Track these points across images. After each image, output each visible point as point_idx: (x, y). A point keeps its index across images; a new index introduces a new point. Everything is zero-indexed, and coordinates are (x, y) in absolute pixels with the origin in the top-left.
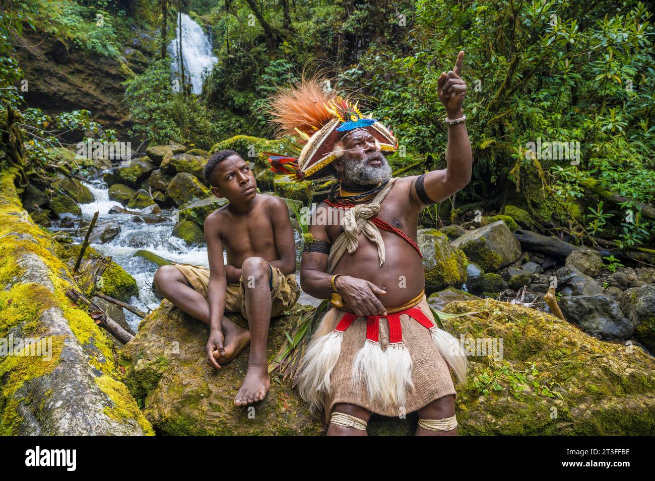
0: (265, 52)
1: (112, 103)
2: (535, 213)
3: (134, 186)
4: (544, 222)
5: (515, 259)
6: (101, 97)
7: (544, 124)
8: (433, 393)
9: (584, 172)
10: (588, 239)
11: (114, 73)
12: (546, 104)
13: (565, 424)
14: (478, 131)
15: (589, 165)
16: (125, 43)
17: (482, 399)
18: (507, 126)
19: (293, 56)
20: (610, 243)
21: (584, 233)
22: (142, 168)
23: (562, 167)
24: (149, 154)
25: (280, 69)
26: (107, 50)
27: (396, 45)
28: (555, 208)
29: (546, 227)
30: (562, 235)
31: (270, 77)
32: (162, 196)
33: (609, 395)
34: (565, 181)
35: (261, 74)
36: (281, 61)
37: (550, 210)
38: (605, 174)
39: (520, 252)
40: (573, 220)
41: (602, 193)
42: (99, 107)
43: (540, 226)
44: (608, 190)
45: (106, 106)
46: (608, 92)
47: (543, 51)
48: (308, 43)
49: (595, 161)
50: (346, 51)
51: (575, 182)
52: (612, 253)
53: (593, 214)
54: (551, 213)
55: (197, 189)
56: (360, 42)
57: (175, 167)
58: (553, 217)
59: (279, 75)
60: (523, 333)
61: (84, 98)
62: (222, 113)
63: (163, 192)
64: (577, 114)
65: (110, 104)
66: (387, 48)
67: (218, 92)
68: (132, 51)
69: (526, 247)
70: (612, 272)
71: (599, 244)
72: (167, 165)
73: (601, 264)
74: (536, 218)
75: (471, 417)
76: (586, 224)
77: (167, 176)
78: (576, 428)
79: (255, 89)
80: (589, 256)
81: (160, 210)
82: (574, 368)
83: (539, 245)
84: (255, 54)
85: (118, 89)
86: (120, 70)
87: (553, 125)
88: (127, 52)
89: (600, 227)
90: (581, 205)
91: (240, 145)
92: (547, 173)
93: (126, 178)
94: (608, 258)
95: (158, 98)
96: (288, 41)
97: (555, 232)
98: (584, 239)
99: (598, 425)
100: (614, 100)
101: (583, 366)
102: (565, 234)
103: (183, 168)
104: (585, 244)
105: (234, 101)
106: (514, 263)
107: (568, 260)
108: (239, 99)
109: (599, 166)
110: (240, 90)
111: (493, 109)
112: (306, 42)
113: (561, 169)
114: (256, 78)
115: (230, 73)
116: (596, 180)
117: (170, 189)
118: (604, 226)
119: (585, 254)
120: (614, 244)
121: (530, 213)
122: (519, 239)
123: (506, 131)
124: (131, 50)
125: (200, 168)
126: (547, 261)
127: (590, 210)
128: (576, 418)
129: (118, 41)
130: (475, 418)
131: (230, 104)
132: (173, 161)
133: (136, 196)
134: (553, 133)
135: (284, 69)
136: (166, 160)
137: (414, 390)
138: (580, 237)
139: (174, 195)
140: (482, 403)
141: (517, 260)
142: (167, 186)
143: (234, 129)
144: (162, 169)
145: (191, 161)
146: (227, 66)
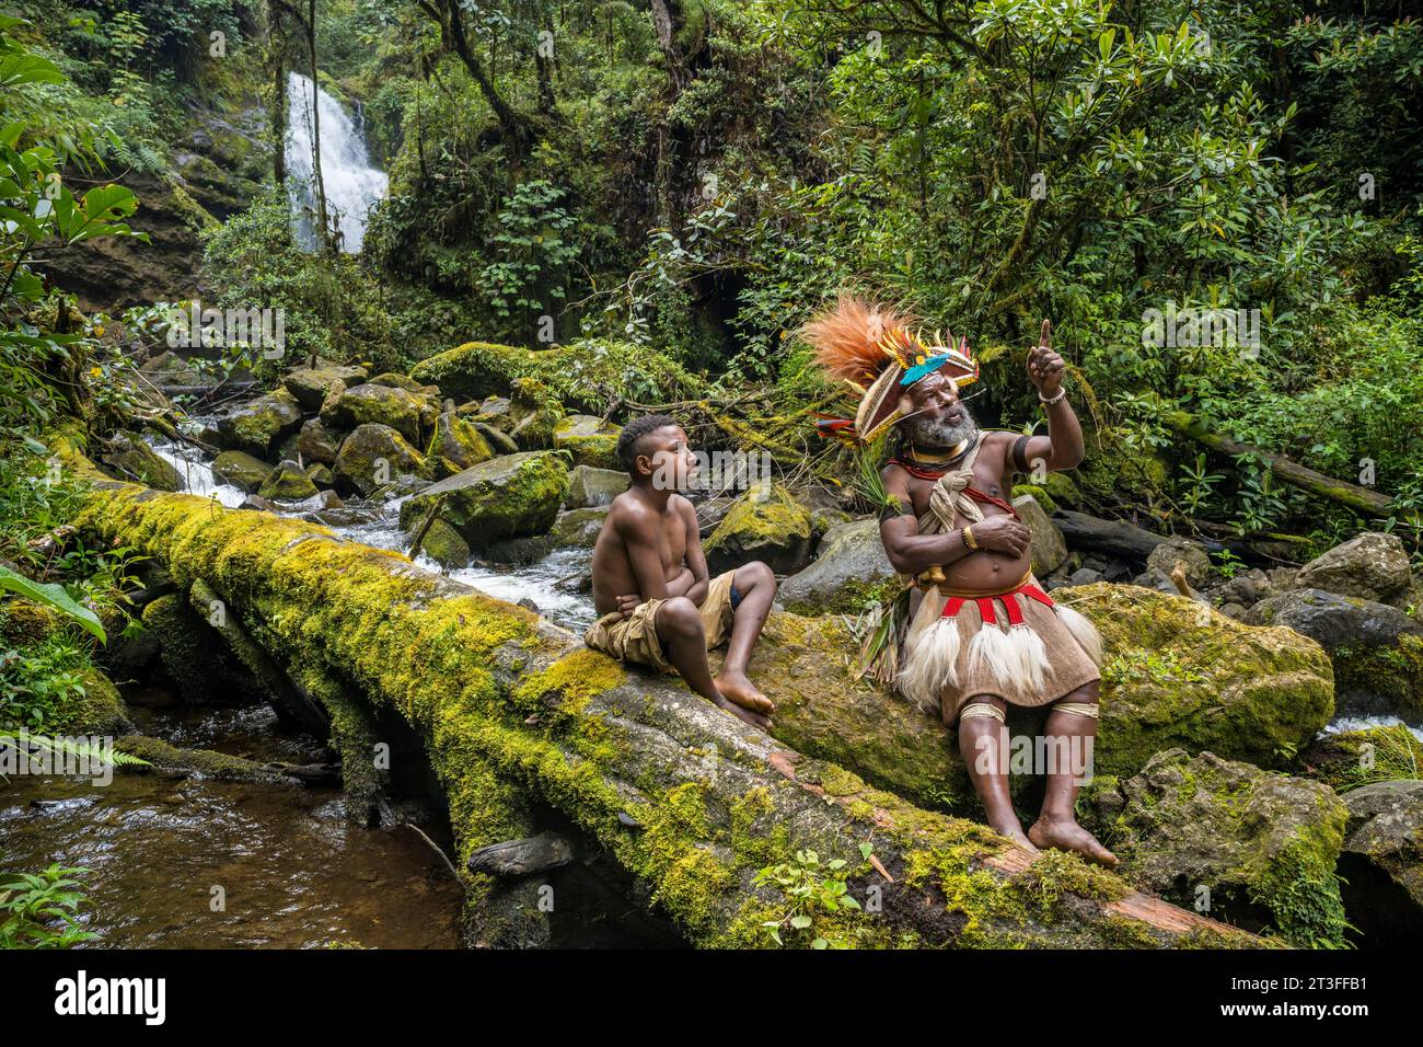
0: (500, 163)
1: (155, 274)
2: (1083, 479)
3: (267, 454)
4: (1101, 495)
5: (1056, 565)
6: (129, 261)
7: (1093, 315)
8: (1078, 679)
9: (1169, 401)
10: (1182, 523)
11: (157, 207)
12: (1094, 276)
13: (1214, 710)
14: (971, 329)
15: (1177, 387)
16: (177, 142)
17: (1119, 688)
18: (1023, 318)
19: (562, 173)
20: (1222, 528)
21: (1175, 511)
22: (281, 415)
23: (1131, 393)
24: (294, 388)
25: (536, 201)
26: (141, 158)
27: (781, 151)
28: (1119, 468)
29: (1105, 504)
30: (1135, 519)
31: (516, 218)
32: (328, 473)
33: (1261, 673)
34: (1139, 420)
35: (493, 210)
36: (539, 183)
37: (1111, 472)
38: (1206, 404)
39: (1065, 551)
40: (1153, 489)
41: (1203, 438)
42: (126, 282)
43: (1093, 503)
44: (1213, 432)
45: (141, 282)
46: (1202, 252)
47: (1088, 185)
48: (592, 145)
49: (1186, 379)
50: (675, 162)
51: (1155, 420)
52: (1225, 545)
53: (1186, 475)
54: (1113, 477)
55: (403, 456)
56: (703, 143)
57: (353, 412)
58: (1117, 485)
59: (534, 212)
60: (1154, 617)
61: (90, 263)
62: (410, 293)
63: (329, 464)
64: (1150, 293)
65: (149, 277)
66: (763, 156)
67: (401, 248)
68: (193, 158)
69: (1074, 541)
70: (1228, 579)
71: (1203, 531)
72: (334, 408)
73: (1207, 566)
74: (1086, 489)
75: (1110, 709)
76: (1178, 495)
77: (333, 432)
78: (1227, 712)
79: (482, 242)
80: (1188, 551)
81: (339, 501)
82: (1219, 648)
83: (1098, 537)
84: (480, 168)
85: (168, 243)
86: (172, 201)
87: (1107, 314)
88: (182, 160)
89: (1201, 499)
90: (1166, 460)
91: (476, 363)
92: (1103, 405)
93: (248, 437)
94: (1220, 555)
95: (281, 264)
96: (551, 141)
97: (1122, 513)
98: (1175, 523)
99: (1252, 706)
100: (1213, 265)
101: (1229, 645)
102: (1141, 515)
103: (369, 413)
104: (1178, 532)
105: (437, 268)
106: (1055, 571)
107: (1151, 561)
108: (448, 264)
109: (1195, 389)
110: (448, 244)
111: (999, 287)
112: (588, 141)
113: (1131, 398)
114: (482, 218)
115: (425, 207)
116: (1190, 416)
117: (344, 459)
118: (1208, 499)
119: (1180, 548)
120: (1228, 529)
121: (1076, 480)
122: (1061, 529)
123: (1021, 327)
124: (191, 157)
125: (405, 412)
126: (1112, 566)
127: (1184, 470)
128: (1226, 701)
129: (160, 136)
130: (1116, 709)
131: (427, 273)
132: (348, 400)
133: (278, 474)
134: (1109, 329)
135: (547, 199)
136: (332, 399)
137: (1054, 676)
138: (1167, 520)
139: (353, 469)
140: (1121, 693)
141: (1061, 566)
142: (337, 452)
143: (439, 328)
144: (324, 417)
145: (384, 399)
146: (420, 194)
